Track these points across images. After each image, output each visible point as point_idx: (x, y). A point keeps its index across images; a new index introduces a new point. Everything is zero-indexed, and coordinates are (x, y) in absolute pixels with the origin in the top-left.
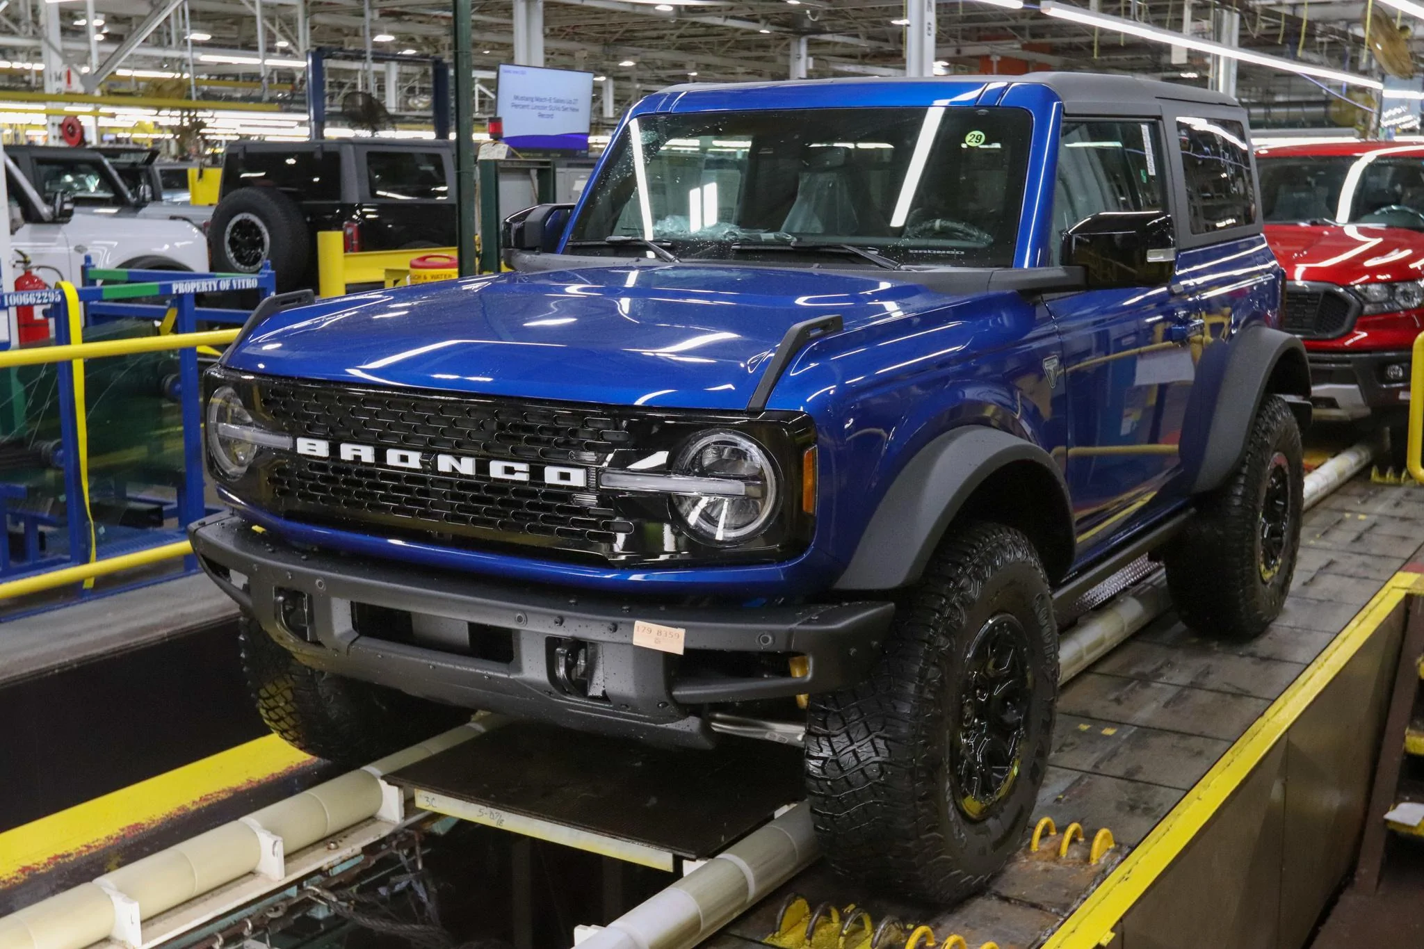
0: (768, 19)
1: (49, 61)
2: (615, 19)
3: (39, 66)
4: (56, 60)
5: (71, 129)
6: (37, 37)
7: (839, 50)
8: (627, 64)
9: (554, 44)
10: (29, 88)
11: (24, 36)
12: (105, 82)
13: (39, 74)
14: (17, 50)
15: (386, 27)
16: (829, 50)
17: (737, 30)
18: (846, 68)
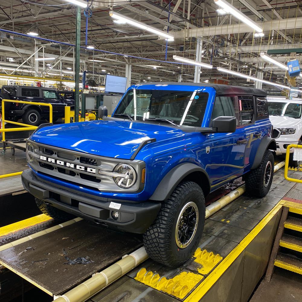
0: (174, 71)
1: (36, 71)
2: (146, 69)
3: (34, 72)
4: (37, 71)
5: (39, 84)
6: (34, 66)
7: (188, 77)
8: (149, 78)
9: (132, 73)
10: (32, 76)
11: (31, 66)
12: (46, 75)
13: (34, 73)
14: (30, 69)
15: (104, 68)
16: (186, 77)
17: (169, 72)
18: (189, 81)
